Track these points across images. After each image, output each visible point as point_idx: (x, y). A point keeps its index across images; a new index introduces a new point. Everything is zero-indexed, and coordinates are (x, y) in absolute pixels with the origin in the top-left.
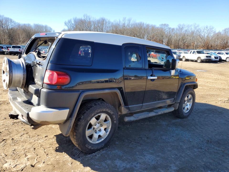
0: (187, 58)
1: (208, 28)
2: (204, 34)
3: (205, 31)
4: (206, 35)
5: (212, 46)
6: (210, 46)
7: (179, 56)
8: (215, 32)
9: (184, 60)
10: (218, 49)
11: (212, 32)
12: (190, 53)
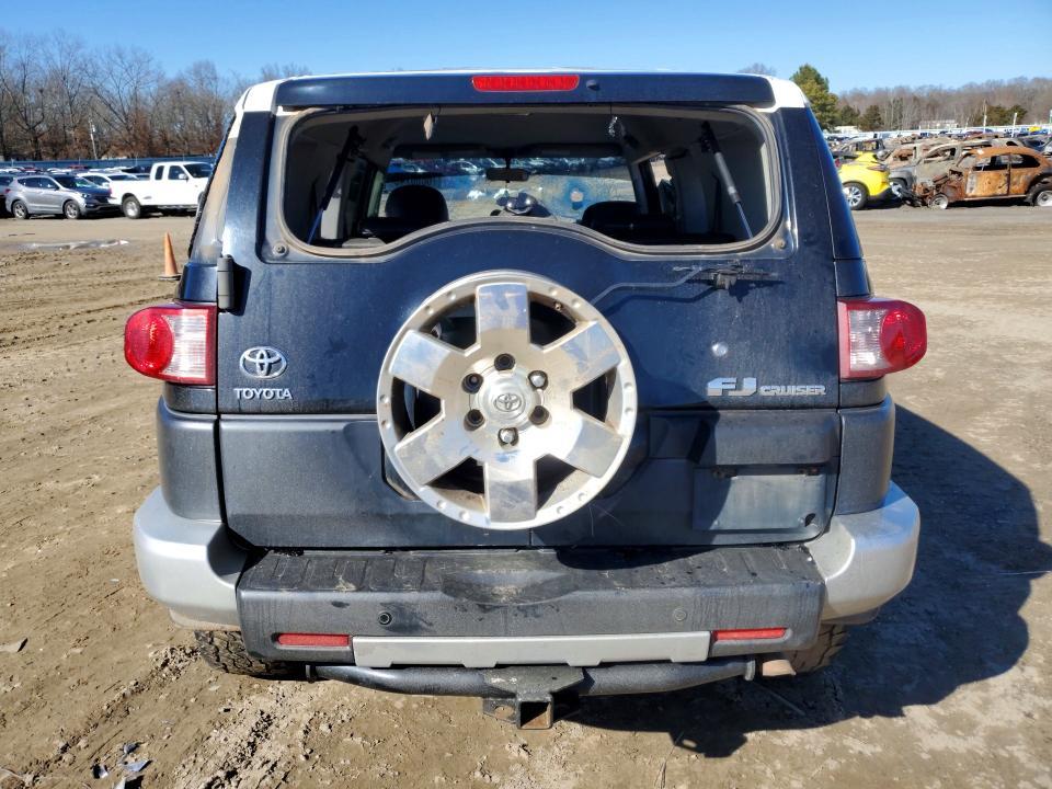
0: (144, 202)
1: (129, 58)
2: (118, 87)
3: (118, 70)
4: (127, 90)
5: (166, 142)
6: (157, 140)
7: (97, 198)
8: (160, 78)
9: (132, 212)
10: (192, 153)
11: (149, 78)
12: (159, 176)
